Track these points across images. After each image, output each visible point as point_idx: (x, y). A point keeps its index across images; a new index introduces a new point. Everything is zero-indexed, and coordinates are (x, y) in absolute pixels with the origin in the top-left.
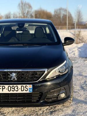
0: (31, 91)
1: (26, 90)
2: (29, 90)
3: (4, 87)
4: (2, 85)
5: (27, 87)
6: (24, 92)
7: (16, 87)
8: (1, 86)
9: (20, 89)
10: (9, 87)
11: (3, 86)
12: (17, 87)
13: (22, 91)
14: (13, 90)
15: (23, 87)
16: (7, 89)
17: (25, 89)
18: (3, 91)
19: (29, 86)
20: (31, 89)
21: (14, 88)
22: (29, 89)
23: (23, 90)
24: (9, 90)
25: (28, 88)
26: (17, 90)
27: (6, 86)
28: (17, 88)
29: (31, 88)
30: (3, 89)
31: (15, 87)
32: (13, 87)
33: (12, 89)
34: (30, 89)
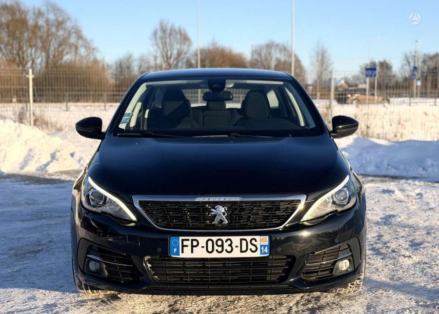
0: (265, 253)
1: (254, 249)
2: (261, 250)
3: (195, 243)
4: (190, 238)
5: (256, 241)
6: (248, 254)
7: (226, 241)
8: (188, 240)
9: (237, 247)
10: (210, 243)
11: (192, 240)
12: (229, 242)
13: (241, 251)
14: (220, 249)
15: (244, 242)
16: (203, 247)
17: (250, 246)
18: (192, 252)
19: (261, 240)
20: (265, 246)
21: (222, 246)
22: (261, 246)
23: (244, 249)
24: (210, 249)
25: (258, 244)
26: (229, 249)
27: (202, 240)
28: (230, 245)
29: (267, 243)
30: (193, 246)
31: (224, 241)
32: (220, 243)
33: (216, 247)
34: (263, 248)
